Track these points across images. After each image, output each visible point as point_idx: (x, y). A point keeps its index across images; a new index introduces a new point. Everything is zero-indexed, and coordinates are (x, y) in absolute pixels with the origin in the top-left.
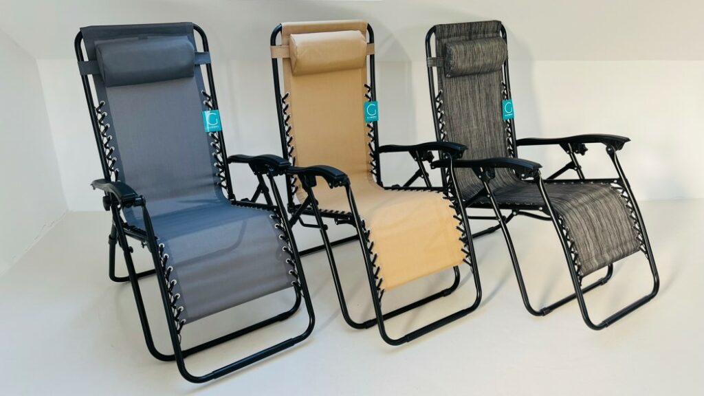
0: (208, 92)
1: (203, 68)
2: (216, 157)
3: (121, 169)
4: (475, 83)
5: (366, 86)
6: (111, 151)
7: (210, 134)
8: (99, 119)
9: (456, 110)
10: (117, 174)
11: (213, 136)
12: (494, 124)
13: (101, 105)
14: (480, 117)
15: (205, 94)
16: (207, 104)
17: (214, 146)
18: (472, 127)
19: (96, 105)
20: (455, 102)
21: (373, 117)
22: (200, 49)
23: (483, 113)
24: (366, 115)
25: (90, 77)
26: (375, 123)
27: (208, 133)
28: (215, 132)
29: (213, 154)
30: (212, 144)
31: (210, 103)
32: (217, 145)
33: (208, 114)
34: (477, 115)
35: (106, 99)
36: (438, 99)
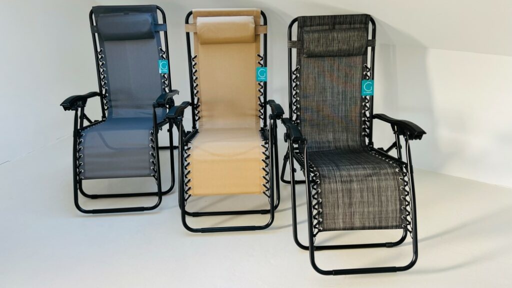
0: (164, 49)
1: (162, 34)
2: (164, 89)
3: (109, 87)
4: (334, 63)
5: (259, 56)
6: (104, 77)
7: (162, 75)
8: (100, 59)
9: (311, 82)
10: (106, 90)
11: (164, 76)
12: (351, 98)
13: (101, 51)
14: (336, 90)
15: (161, 50)
16: (162, 56)
17: (164, 82)
18: (326, 97)
19: (99, 50)
20: (311, 76)
21: (263, 78)
22: (160, 21)
23: (340, 87)
24: (257, 76)
25: (96, 34)
26: (265, 83)
27: (161, 74)
28: (166, 74)
29: (163, 87)
30: (163, 81)
31: (164, 56)
32: (166, 82)
33: (161, 63)
34: (333, 88)
35: (104, 48)
36: (295, 73)
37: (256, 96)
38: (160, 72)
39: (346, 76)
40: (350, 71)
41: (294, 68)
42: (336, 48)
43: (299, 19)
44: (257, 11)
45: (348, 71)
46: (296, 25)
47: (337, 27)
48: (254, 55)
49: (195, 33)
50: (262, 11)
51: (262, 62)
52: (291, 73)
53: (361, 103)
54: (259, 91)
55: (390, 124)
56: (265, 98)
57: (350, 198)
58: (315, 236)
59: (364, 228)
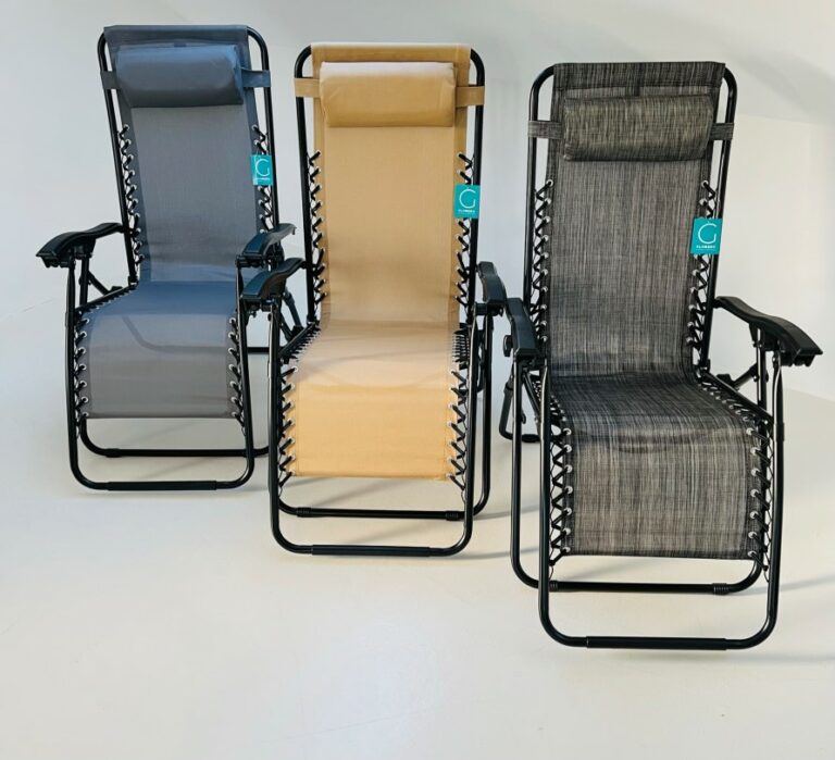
0: (263, 129)
1: (259, 93)
2: (263, 221)
3: (142, 212)
4: (633, 177)
5: (463, 157)
6: (132, 189)
7: (259, 188)
8: (123, 146)
10: (136, 219)
11: (262, 190)
12: (666, 258)
13: (125, 130)
14: (633, 239)
15: (257, 130)
16: (259, 145)
17: (263, 205)
18: (610, 254)
19: (120, 129)
20: (577, 204)
21: (469, 211)
22: (257, 65)
23: (644, 232)
24: (457, 206)
25: (114, 92)
26: (475, 223)
27: (256, 186)
28: (266, 186)
29: (261, 216)
30: (260, 201)
31: (264, 145)
32: (267, 205)
33: (258, 160)
34: (626, 235)
35: (131, 124)
36: (542, 195)
37: (453, 252)
38: (255, 182)
39: (660, 205)
40: (669, 195)
41: (540, 184)
42: (641, 141)
43: (556, 70)
44: (461, 51)
45: (663, 194)
46: (549, 82)
47: (645, 90)
48: (452, 155)
49: (317, 100)
50: (472, 51)
51: (469, 173)
52: (532, 195)
53: (690, 271)
54: (461, 239)
55: (747, 325)
56: (473, 256)
57: (637, 488)
58: (553, 563)
59: (661, 553)
